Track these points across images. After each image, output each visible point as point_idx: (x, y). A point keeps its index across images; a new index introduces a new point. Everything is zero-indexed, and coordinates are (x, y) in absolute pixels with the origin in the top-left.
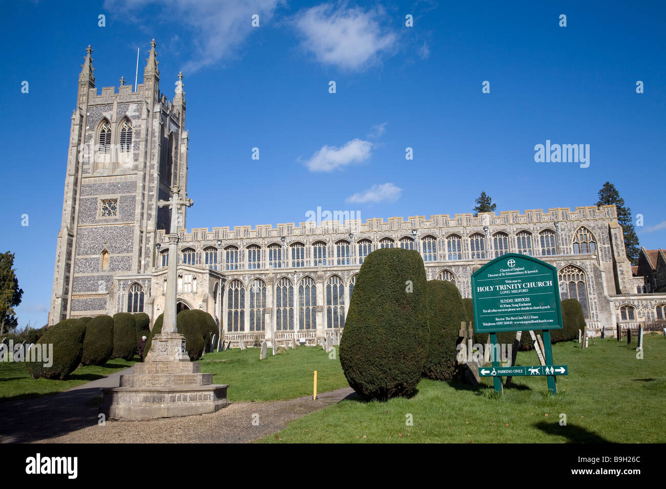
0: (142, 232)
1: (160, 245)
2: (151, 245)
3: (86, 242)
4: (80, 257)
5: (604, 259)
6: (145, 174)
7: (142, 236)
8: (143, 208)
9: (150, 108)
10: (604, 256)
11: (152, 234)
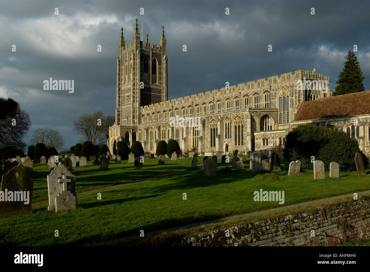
0: (134, 108)
1: (141, 113)
2: (137, 114)
3: (123, 114)
4: (122, 120)
5: (292, 107)
6: (134, 83)
7: (134, 110)
8: (134, 98)
9: (135, 52)
10: (291, 105)
11: (138, 109)
